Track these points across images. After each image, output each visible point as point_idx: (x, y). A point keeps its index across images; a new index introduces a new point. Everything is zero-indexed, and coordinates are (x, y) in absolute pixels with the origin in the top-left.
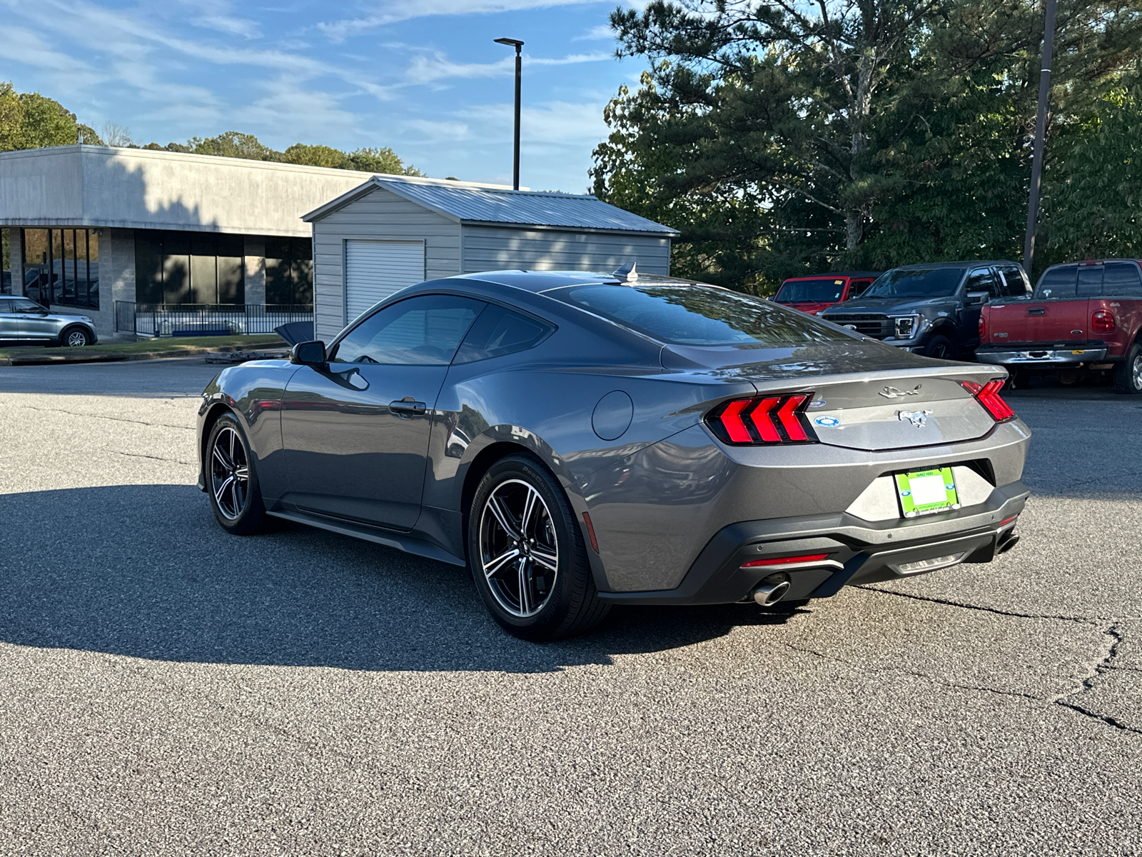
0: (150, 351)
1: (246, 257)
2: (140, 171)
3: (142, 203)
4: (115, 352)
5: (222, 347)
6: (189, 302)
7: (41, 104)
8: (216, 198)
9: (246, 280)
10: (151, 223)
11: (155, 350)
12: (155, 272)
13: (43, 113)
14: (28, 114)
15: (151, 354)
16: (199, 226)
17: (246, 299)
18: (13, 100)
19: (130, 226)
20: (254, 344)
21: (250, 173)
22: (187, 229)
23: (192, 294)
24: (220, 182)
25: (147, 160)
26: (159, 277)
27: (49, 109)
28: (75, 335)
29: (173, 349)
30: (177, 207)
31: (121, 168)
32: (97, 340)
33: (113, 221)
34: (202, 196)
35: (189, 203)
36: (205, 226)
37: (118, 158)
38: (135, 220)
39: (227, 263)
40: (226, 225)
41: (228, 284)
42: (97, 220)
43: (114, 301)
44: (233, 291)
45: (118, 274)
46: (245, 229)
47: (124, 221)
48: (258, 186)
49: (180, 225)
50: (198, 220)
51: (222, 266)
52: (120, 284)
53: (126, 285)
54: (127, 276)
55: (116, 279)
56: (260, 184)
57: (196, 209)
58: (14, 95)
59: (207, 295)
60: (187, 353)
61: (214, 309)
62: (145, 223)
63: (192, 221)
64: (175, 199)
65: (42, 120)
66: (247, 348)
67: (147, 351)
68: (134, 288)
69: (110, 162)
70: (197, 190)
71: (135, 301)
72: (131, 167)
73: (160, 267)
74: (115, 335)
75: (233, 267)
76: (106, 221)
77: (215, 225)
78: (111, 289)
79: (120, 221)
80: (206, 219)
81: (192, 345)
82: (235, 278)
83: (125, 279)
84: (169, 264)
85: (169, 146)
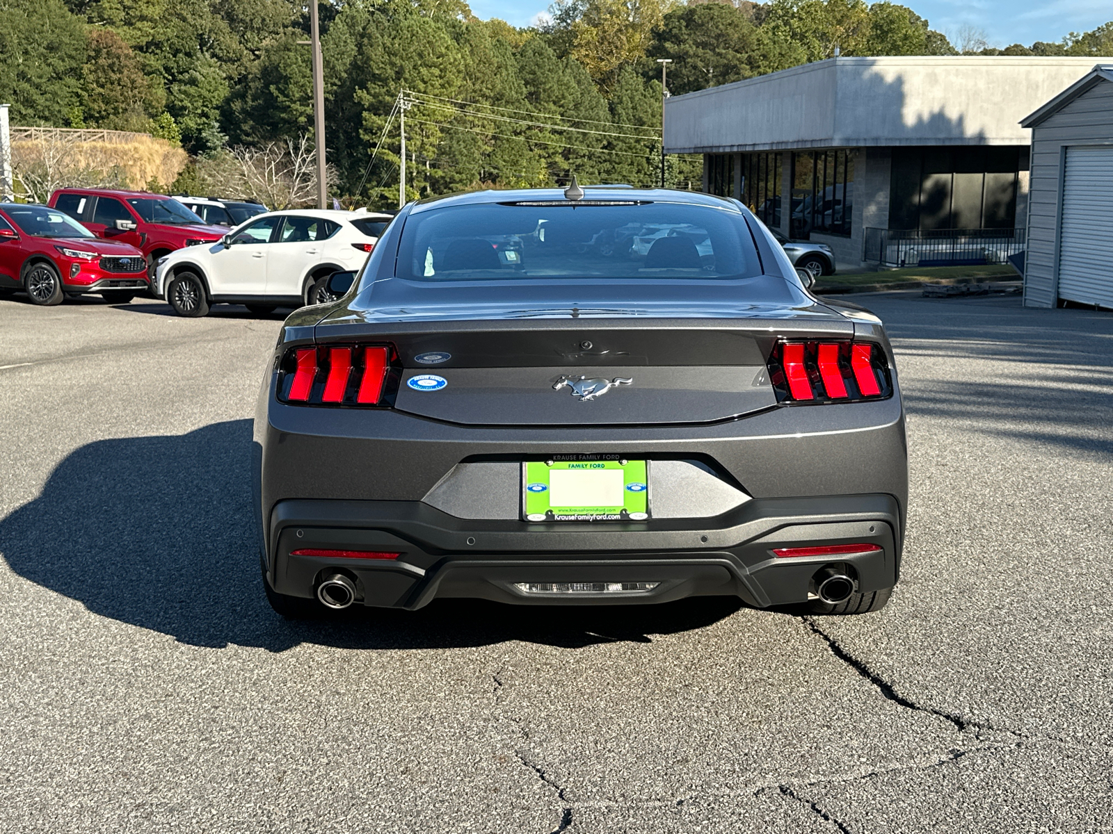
0: (878, 282)
1: (1020, 172)
2: (899, 81)
3: (899, 116)
4: (841, 283)
5: (960, 278)
6: (949, 227)
7: (890, 13)
8: (985, 105)
9: (1017, 199)
10: (907, 139)
11: (883, 282)
12: (911, 194)
13: (892, 22)
14: (876, 26)
15: (878, 285)
16: (962, 139)
17: (1016, 221)
18: (863, 11)
19: (883, 144)
20: (999, 275)
21: (1028, 73)
22: (947, 144)
23: (954, 216)
24: (991, 86)
25: (908, 68)
26: (916, 199)
27: (898, 17)
28: (812, 265)
29: (904, 280)
30: (939, 119)
31: (878, 78)
32: (835, 270)
33: (865, 140)
34: (968, 104)
35: (952, 114)
36: (969, 139)
37: (875, 69)
38: (891, 136)
39: (996, 179)
40: (994, 136)
41: (997, 204)
42: (848, 140)
43: (864, 227)
44: (1002, 212)
45: (870, 197)
46: (1018, 139)
47: (876, 139)
48: (1037, 87)
49: (939, 139)
50: (962, 132)
51: (991, 183)
52: (872, 209)
53: (880, 209)
54: (880, 199)
55: (868, 204)
56: (1040, 84)
57: (961, 120)
58: (864, 6)
59: (970, 219)
60: (918, 285)
61: (976, 235)
62: (900, 140)
63: (955, 133)
64: (936, 110)
65: (890, 30)
66: (990, 279)
67: (874, 282)
68: (888, 213)
69: (867, 75)
70: (963, 97)
71: (887, 227)
72: (890, 78)
73: (918, 188)
74: (863, 265)
75: (1003, 185)
76: (858, 140)
77: (981, 136)
78: (861, 215)
79: (873, 139)
80: (971, 130)
81: (927, 276)
82: (1006, 197)
83: (878, 203)
84: (929, 184)
85: (1034, 46)
